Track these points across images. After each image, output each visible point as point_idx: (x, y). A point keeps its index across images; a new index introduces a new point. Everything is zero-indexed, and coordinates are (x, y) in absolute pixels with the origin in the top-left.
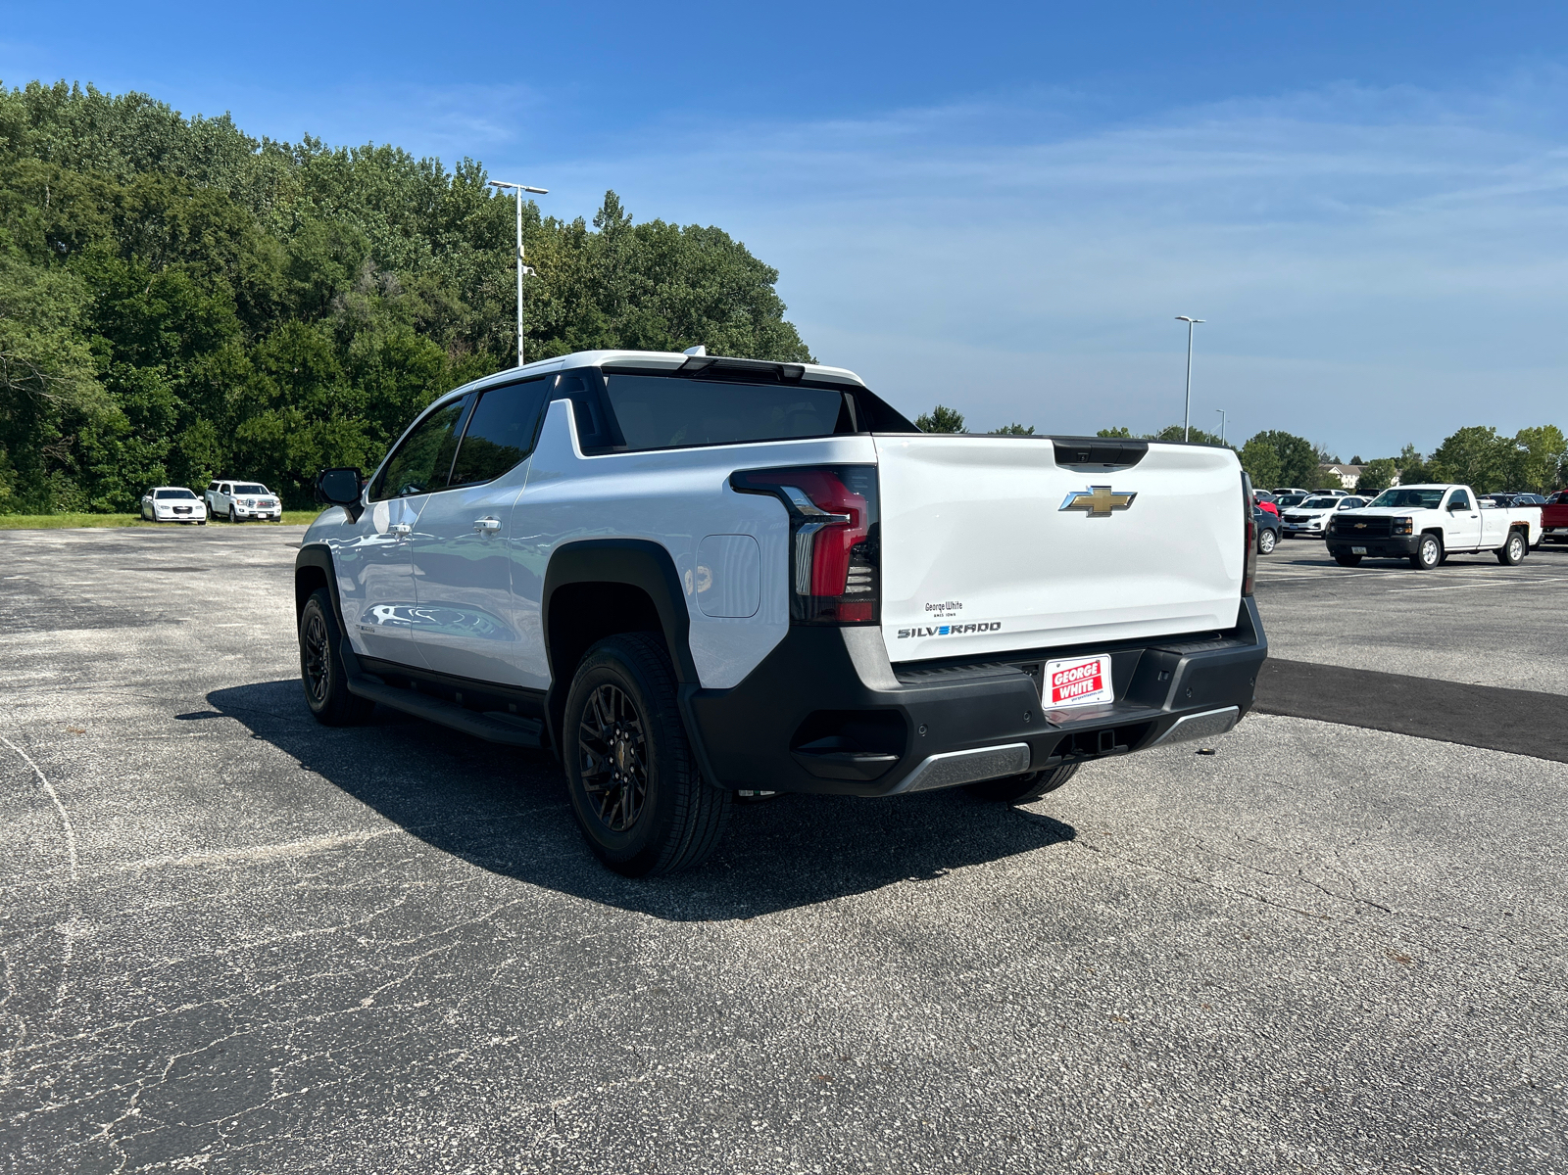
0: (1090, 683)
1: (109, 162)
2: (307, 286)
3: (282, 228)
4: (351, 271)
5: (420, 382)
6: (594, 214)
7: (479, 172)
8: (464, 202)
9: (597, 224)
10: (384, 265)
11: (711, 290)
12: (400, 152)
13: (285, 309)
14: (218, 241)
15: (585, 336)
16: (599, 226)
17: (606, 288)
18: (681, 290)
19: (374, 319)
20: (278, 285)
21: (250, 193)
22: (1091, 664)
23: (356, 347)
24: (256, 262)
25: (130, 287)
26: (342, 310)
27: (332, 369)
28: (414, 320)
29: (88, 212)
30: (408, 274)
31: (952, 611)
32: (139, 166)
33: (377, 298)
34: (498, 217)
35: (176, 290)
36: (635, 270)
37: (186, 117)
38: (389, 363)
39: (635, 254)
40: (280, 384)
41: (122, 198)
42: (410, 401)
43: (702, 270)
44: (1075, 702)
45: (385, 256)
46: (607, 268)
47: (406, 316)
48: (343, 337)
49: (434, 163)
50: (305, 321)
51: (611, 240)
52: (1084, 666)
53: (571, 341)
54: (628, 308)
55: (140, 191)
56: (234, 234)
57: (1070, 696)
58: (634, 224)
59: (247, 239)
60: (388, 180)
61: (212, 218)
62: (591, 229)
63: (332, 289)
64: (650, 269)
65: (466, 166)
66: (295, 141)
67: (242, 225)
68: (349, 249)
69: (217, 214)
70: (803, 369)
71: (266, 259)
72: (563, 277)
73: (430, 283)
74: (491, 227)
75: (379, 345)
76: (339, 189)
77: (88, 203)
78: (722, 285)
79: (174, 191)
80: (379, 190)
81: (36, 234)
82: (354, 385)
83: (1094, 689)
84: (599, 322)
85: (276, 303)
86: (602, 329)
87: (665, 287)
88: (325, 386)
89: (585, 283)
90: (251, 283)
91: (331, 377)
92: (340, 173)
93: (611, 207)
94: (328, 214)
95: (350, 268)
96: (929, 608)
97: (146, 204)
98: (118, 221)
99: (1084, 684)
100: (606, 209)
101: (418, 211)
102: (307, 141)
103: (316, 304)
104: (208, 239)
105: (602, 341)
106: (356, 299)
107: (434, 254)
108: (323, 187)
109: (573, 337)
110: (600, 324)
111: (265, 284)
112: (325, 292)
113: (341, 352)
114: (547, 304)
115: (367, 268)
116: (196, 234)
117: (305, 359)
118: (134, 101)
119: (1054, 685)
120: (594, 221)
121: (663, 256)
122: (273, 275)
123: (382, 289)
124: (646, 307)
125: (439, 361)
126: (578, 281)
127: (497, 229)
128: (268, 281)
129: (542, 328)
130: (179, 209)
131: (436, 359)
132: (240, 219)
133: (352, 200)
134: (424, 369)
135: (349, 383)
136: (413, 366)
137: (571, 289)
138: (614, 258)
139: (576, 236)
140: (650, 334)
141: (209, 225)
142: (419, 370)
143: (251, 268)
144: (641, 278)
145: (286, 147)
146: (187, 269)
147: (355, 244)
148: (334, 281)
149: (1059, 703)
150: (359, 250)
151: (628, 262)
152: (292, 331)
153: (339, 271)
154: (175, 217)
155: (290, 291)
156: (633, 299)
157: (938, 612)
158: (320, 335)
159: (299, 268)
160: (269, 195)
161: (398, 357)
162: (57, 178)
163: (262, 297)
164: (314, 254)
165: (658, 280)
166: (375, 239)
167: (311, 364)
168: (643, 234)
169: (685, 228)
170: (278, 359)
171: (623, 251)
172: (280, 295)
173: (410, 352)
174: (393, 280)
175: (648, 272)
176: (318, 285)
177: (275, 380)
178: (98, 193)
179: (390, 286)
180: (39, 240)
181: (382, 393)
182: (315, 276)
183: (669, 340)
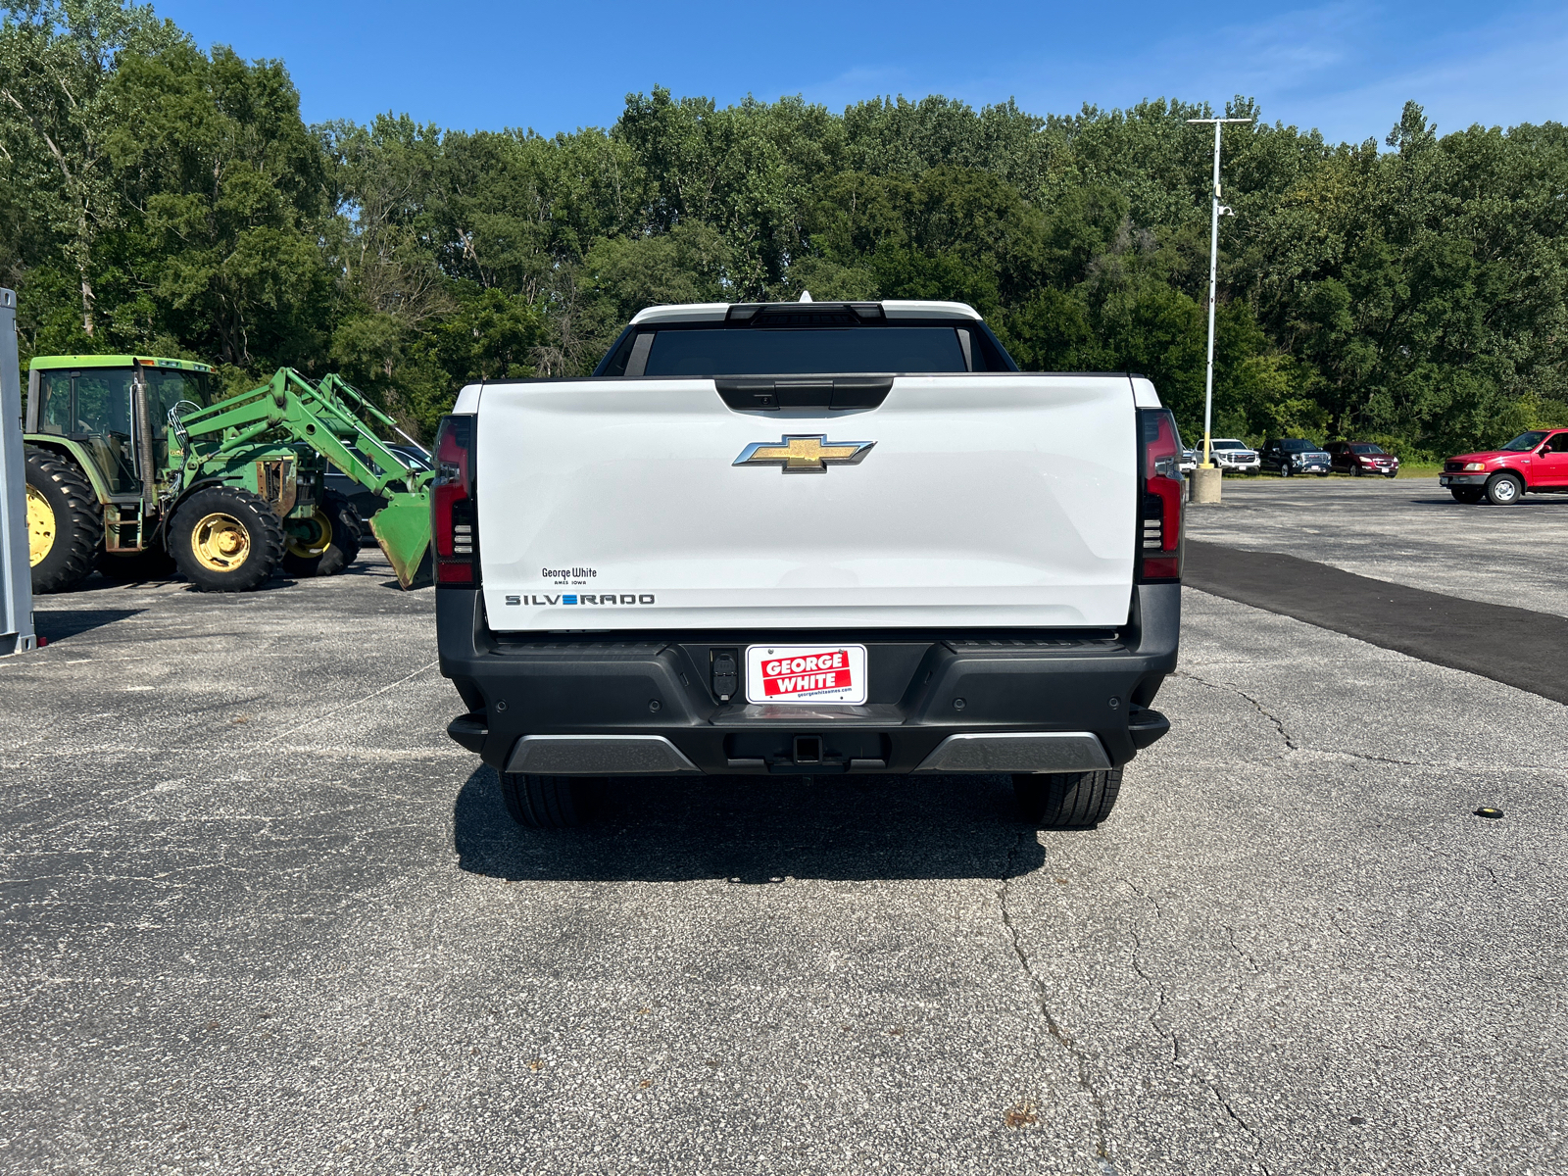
0: (830, 679)
1: (908, 163)
2: (1066, 252)
3: (1049, 200)
4: (1109, 235)
5: (1168, 338)
6: (1388, 132)
7: (1250, 109)
8: (1231, 144)
9: (1391, 142)
10: (1140, 219)
11: (1537, 198)
12: (1174, 103)
13: (1044, 276)
14: (988, 221)
15: (1364, 272)
16: (1393, 144)
17: (1397, 214)
18: (1497, 204)
19: (1127, 278)
20: (1037, 253)
21: (1025, 171)
22: (831, 655)
23: (1109, 308)
24: (1021, 236)
25: (909, 274)
26: (1097, 273)
27: (1083, 332)
28: (1167, 275)
29: (887, 214)
30: (1166, 229)
31: (581, 579)
32: (932, 162)
33: (1132, 257)
34: (1269, 154)
35: (947, 271)
36: (1435, 188)
37: (977, 111)
38: (1139, 321)
39: (1437, 170)
40: (1034, 350)
41: (913, 193)
42: (1158, 358)
43: (1529, 177)
44: (803, 698)
45: (1144, 213)
46: (1400, 190)
47: (1159, 272)
48: (1097, 299)
49: (1203, 108)
50: (1060, 288)
51: (1408, 158)
52: (818, 657)
53: (1347, 279)
54: (1423, 232)
55: (926, 185)
56: (1001, 213)
57: (795, 690)
58: (1438, 136)
59: (1013, 215)
60: (1155, 134)
61: (983, 199)
62: (1383, 149)
63: (1089, 254)
64: (1456, 184)
65: (1236, 106)
66: (1074, 112)
67: (1009, 203)
68: (1107, 211)
69: (987, 196)
70: (880, 307)
71: (1029, 232)
72: (1344, 208)
73: (1187, 235)
74: (1261, 165)
75: (1130, 304)
76: (1107, 152)
77: (885, 203)
78: (1553, 192)
79: (955, 180)
80: (1146, 147)
81: (845, 236)
82: (1106, 346)
83: (836, 686)
84: (1383, 254)
85: (1037, 274)
86: (1386, 262)
87: (1474, 204)
88: (1078, 351)
89: (1374, 211)
90: (1015, 257)
91: (1082, 340)
92: (1109, 136)
93: (1412, 120)
94: (1091, 180)
95: (1107, 230)
96: (548, 574)
97: (931, 196)
98: (909, 214)
99: (820, 678)
100: (1403, 124)
101: (1182, 162)
102: (1085, 110)
103: (1073, 271)
104: (979, 220)
105: (1386, 275)
106: (1111, 261)
107: (1198, 205)
108: (1093, 153)
109: (1350, 274)
110: (1384, 256)
111: (1026, 255)
112: (1083, 257)
113: (1095, 317)
114: (1322, 241)
115: (1125, 224)
116: (969, 215)
117: (1058, 325)
118: (932, 104)
119: (765, 674)
120: (1387, 140)
121: (1474, 167)
122: (1034, 247)
123: (1138, 248)
124: (1448, 229)
125: (1189, 314)
126: (1367, 209)
127: (1267, 167)
128: (1029, 253)
129: (1315, 268)
130: (956, 197)
131: (1186, 312)
132: (1007, 197)
133: (1119, 162)
134: (1174, 324)
135: (1100, 344)
136: (1162, 322)
137: (1356, 220)
138: (1409, 178)
139: (1364, 161)
140: (1448, 260)
141: (980, 207)
142: (1168, 326)
143: (1016, 243)
144: (1444, 196)
145: (1068, 120)
146: (960, 251)
147: (1113, 205)
148: (1091, 245)
149: (776, 697)
150: (1116, 211)
151: (1427, 180)
152: (1048, 298)
153: (1093, 233)
154: (952, 204)
155: (1051, 260)
156: (1433, 223)
157: (561, 579)
158: (1074, 301)
159: (1061, 236)
160: (1043, 169)
161: (1148, 314)
162: (862, 183)
163: (1024, 267)
164: (1073, 221)
165: (1466, 195)
166: (1135, 197)
167: (1062, 329)
168: (1450, 145)
169: (1510, 130)
170: (1032, 327)
171: (1422, 168)
172: (1041, 265)
173: (1159, 309)
174: (1150, 236)
175: (1452, 189)
176: (1077, 250)
177: (1030, 347)
178: (893, 194)
179: (1147, 244)
180: (847, 241)
181: (1129, 352)
182: (1073, 242)
183: (1473, 265)
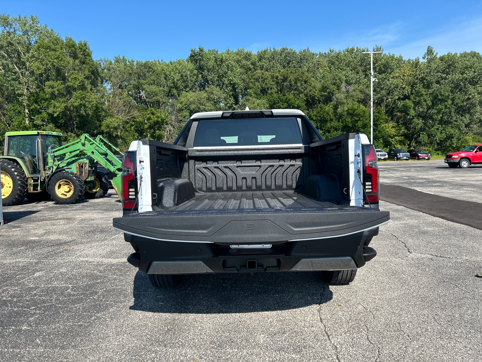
1: (277, 68)
2: (326, 94)
3: (320, 78)
4: (339, 88)
5: (358, 119)
6: (423, 56)
7: (380, 49)
8: (375, 60)
9: (424, 58)
10: (348, 83)
11: (470, 74)
12: (357, 48)
13: (319, 101)
14: (302, 84)
15: (417, 97)
16: (424, 59)
17: (427, 80)
18: (457, 76)
19: (345, 101)
20: (317, 94)
21: (312, 69)
23: (339, 110)
24: (312, 89)
25: (278, 101)
26: (335, 99)
27: (332, 117)
28: (357, 100)
29: (270, 83)
30: (356, 86)
32: (284, 67)
33: (346, 95)
34: (387, 62)
35: (289, 100)
36: (438, 72)
37: (297, 52)
38: (349, 114)
39: (438, 66)
40: (317, 123)
41: (278, 77)
42: (355, 125)
43: (467, 68)
45: (349, 81)
46: (427, 73)
47: (354, 99)
48: (336, 108)
49: (366, 49)
50: (324, 104)
51: (429, 63)
53: (412, 100)
54: (435, 85)
55: (283, 74)
56: (306, 82)
58: (438, 56)
59: (309, 82)
60: (352, 57)
61: (300, 78)
62: (421, 60)
63: (333, 94)
64: (444, 71)
65: (376, 48)
66: (327, 51)
67: (308, 79)
68: (338, 81)
69: (301, 77)
70: (272, 112)
71: (314, 87)
72: (410, 78)
73: (363, 87)
74: (385, 66)
75: (346, 109)
76: (337, 63)
77: (270, 80)
78: (475, 72)
79: (291, 72)
80: (349, 61)
81: (258, 90)
82: (339, 121)
84: (423, 92)
85: (317, 100)
86: (424, 94)
87: (450, 76)
88: (330, 123)
89: (419, 79)
90: (310, 95)
91: (332, 120)
92: (338, 58)
93: (430, 51)
94: (333, 71)
95: (338, 86)
97: (284, 77)
98: (277, 83)
100: (427, 53)
101: (361, 65)
102: (330, 51)
103: (328, 99)
104: (299, 84)
105: (424, 99)
106: (340, 96)
107: (366, 78)
108: (333, 63)
109: (413, 98)
110: (423, 93)
111: (313, 94)
112: (331, 95)
113: (335, 112)
114: (404, 88)
115: (344, 84)
116: (296, 83)
117: (324, 115)
118: (284, 50)
120: (423, 57)
121: (449, 65)
122: (316, 92)
123: (348, 92)
124: (442, 84)
125: (364, 111)
126: (417, 79)
127: (386, 67)
128: (314, 94)
129: (402, 97)
130: (292, 77)
131: (363, 111)
132: (307, 77)
133: (341, 66)
134: (360, 115)
135: (337, 121)
136: (356, 114)
137: (414, 82)
138: (430, 69)
139: (416, 64)
140: (443, 93)
141: (299, 80)
142: (358, 115)
143: (310, 91)
144: (441, 74)
145: (325, 54)
146: (293, 94)
147: (339, 79)
148: (333, 91)
150: (341, 81)
151: (435, 69)
152: (321, 107)
153: (335, 88)
154: (291, 80)
155: (321, 96)
156: (438, 82)
158: (329, 108)
159: (324, 89)
160: (318, 68)
161: (352, 112)
162: (263, 74)
163: (313, 98)
164: (328, 84)
165: (447, 74)
166: (346, 76)
167: (325, 117)
168: (442, 59)
169: (460, 54)
170: (316, 116)
171: (434, 66)
172: (318, 97)
173: (355, 110)
174: (351, 88)
175: (443, 72)
176: (329, 93)
178: (273, 77)
179: (350, 90)
180: (259, 91)
181: (346, 123)
182: (328, 90)
183: (450, 95)
